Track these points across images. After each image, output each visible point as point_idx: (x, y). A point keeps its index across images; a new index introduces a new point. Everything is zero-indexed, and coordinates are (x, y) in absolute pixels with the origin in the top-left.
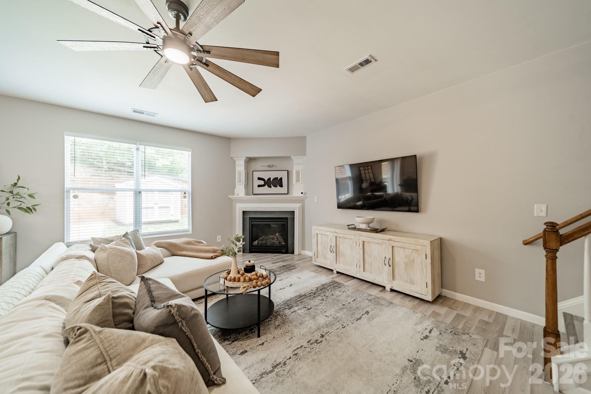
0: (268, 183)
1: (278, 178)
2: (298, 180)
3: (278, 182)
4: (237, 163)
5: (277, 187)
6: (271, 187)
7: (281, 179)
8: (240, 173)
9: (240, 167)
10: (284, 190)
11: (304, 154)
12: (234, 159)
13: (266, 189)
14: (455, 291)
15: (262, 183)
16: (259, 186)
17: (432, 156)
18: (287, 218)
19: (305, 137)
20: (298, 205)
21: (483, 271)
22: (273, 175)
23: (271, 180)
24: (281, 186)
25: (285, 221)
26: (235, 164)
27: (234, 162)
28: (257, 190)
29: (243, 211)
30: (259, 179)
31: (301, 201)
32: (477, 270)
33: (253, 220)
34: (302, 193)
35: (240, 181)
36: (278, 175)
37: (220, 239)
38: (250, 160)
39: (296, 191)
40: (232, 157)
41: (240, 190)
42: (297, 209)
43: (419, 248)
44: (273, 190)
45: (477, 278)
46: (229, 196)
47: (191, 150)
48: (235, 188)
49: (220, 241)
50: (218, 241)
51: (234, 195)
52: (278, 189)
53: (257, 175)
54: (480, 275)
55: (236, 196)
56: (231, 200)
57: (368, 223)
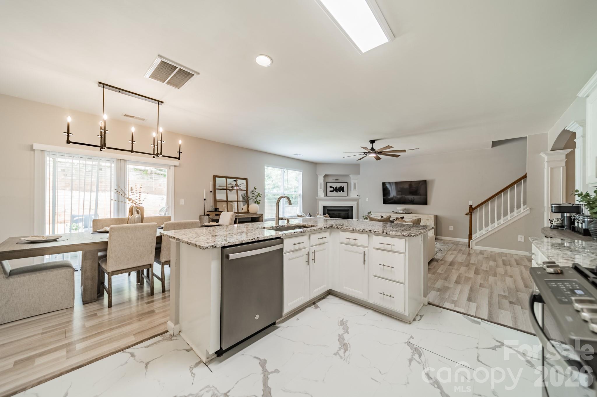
0: (336, 190)
1: (341, 187)
2: (355, 188)
3: (341, 189)
4: (319, 177)
6: (337, 192)
7: (344, 187)
8: (321, 184)
9: (321, 180)
10: (345, 194)
11: (359, 173)
12: (318, 175)
13: (335, 193)
14: (442, 236)
15: (332, 189)
16: (330, 191)
17: (433, 181)
18: (349, 210)
19: (360, 164)
20: (355, 203)
21: (452, 227)
22: (338, 185)
23: (338, 188)
24: (343, 191)
25: (348, 212)
28: (329, 194)
29: (324, 206)
30: (331, 187)
31: (357, 200)
32: (450, 227)
33: (329, 211)
34: (358, 196)
35: (321, 188)
36: (342, 185)
38: (326, 176)
39: (353, 194)
40: (316, 174)
41: (321, 194)
42: (355, 205)
43: (429, 218)
44: (339, 193)
45: (450, 230)
46: (316, 197)
47: (302, 171)
48: (318, 192)
51: (318, 196)
52: (342, 193)
53: (329, 185)
54: (451, 228)
56: (316, 199)
57: (403, 210)
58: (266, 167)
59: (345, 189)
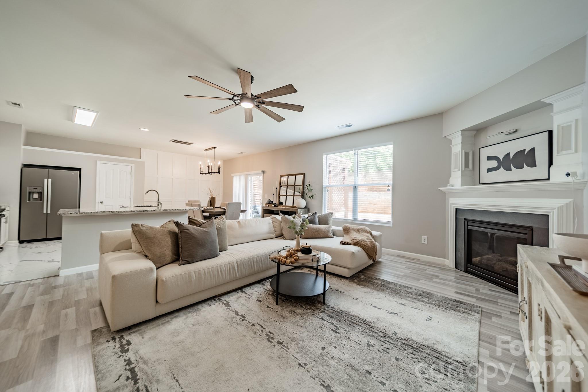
0: (506, 163)
1: (525, 150)
2: (565, 146)
3: (525, 158)
4: (453, 142)
5: (523, 167)
6: (510, 170)
7: (533, 150)
8: (456, 155)
9: (457, 147)
10: (540, 172)
12: (449, 138)
13: (502, 174)
15: (494, 164)
16: (489, 170)
18: (532, 228)
20: (559, 203)
22: (514, 148)
23: (511, 158)
24: (533, 164)
25: (526, 234)
26: (451, 145)
27: (450, 141)
28: (486, 177)
29: (456, 209)
30: (489, 158)
33: (469, 224)
34: (568, 175)
35: (456, 167)
36: (525, 145)
37: (426, 240)
39: (560, 170)
40: (445, 137)
41: (456, 179)
44: (515, 174)
46: (439, 188)
47: (392, 143)
48: (450, 176)
49: (426, 242)
50: (423, 242)
51: (447, 187)
52: (527, 172)
53: (486, 153)
55: (448, 188)
56: (444, 194)
58: (324, 157)
59: (542, 156)
